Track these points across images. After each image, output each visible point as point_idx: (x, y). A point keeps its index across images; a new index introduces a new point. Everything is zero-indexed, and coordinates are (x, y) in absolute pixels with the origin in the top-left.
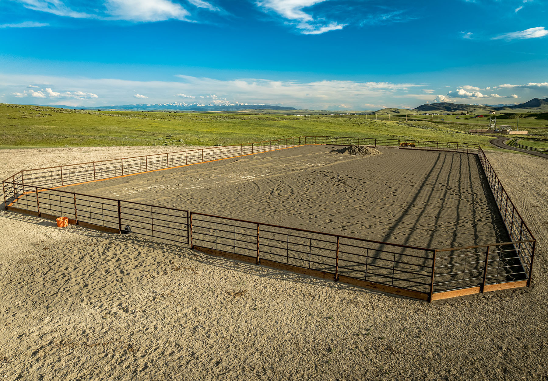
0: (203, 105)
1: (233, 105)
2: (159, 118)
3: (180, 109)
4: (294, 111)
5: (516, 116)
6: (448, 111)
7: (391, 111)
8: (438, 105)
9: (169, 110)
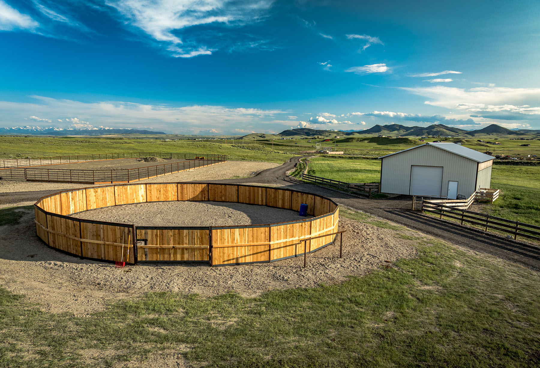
0: (61, 129)
1: (96, 129)
2: (8, 143)
3: (33, 134)
4: (164, 136)
5: (354, 140)
6: (308, 136)
7: (257, 136)
8: (299, 131)
9: (19, 134)
